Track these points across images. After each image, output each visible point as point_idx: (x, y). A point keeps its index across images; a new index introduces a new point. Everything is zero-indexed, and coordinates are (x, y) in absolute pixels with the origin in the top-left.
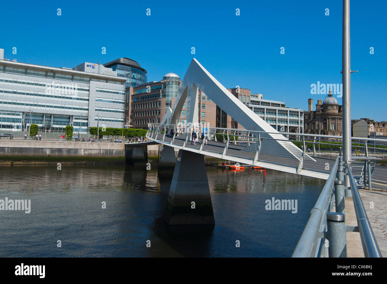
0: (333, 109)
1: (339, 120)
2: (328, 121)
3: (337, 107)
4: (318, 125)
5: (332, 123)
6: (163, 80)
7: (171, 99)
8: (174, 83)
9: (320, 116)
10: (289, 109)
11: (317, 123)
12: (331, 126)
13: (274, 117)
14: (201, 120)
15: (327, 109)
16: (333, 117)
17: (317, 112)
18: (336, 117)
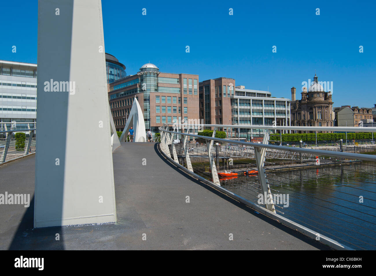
0: (319, 96)
1: (326, 108)
2: (314, 109)
3: (323, 94)
4: (304, 115)
5: (318, 112)
6: (139, 72)
7: (149, 94)
8: (152, 75)
9: (306, 105)
10: (275, 99)
11: (303, 112)
12: (317, 115)
13: (261, 108)
14: (183, 116)
15: (313, 97)
16: (320, 105)
17: (303, 101)
18: (323, 105)
